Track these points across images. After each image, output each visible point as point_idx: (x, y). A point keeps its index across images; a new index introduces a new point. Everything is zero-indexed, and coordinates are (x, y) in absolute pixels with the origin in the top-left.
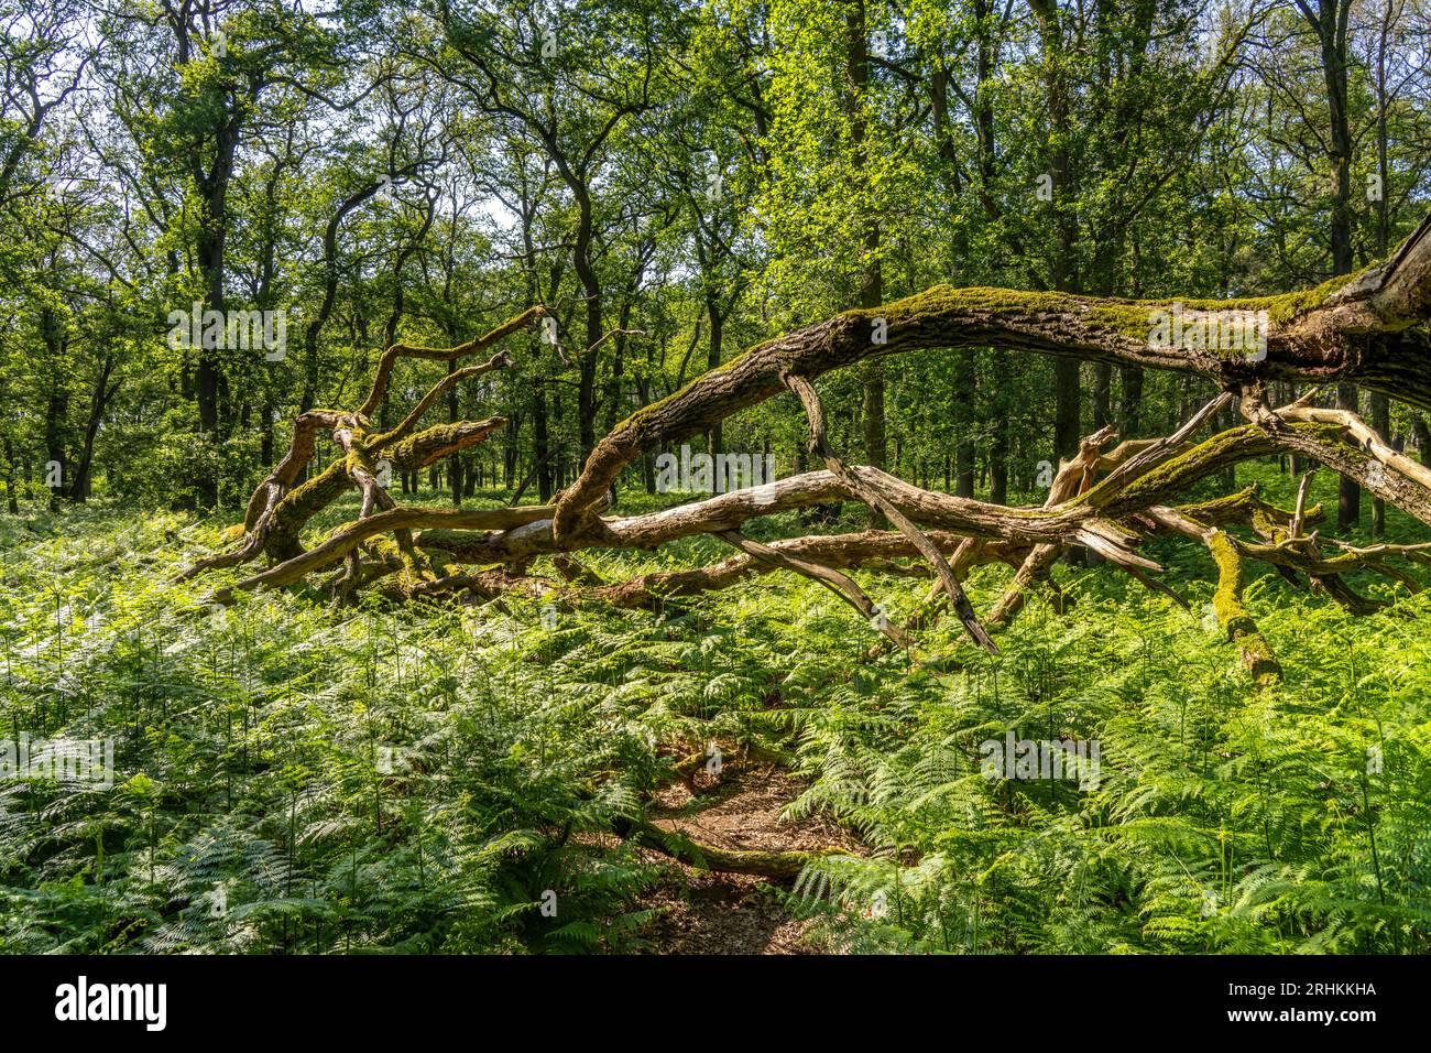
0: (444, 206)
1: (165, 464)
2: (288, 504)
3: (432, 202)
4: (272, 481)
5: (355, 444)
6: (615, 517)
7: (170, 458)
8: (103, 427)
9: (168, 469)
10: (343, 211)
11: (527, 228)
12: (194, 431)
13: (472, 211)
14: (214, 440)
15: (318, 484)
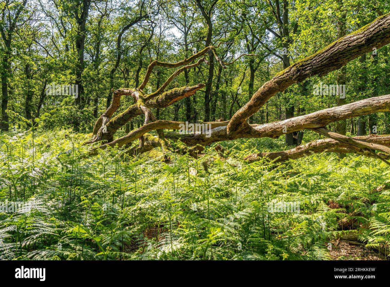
0: (157, 31)
1: (63, 116)
2: (111, 123)
3: (153, 28)
4: (104, 116)
5: (140, 97)
6: (256, 124)
7: (65, 114)
8: (43, 106)
9: (64, 117)
10: (123, 31)
11: (186, 38)
12: (72, 105)
13: (166, 32)
14: (79, 108)
15: (123, 115)
